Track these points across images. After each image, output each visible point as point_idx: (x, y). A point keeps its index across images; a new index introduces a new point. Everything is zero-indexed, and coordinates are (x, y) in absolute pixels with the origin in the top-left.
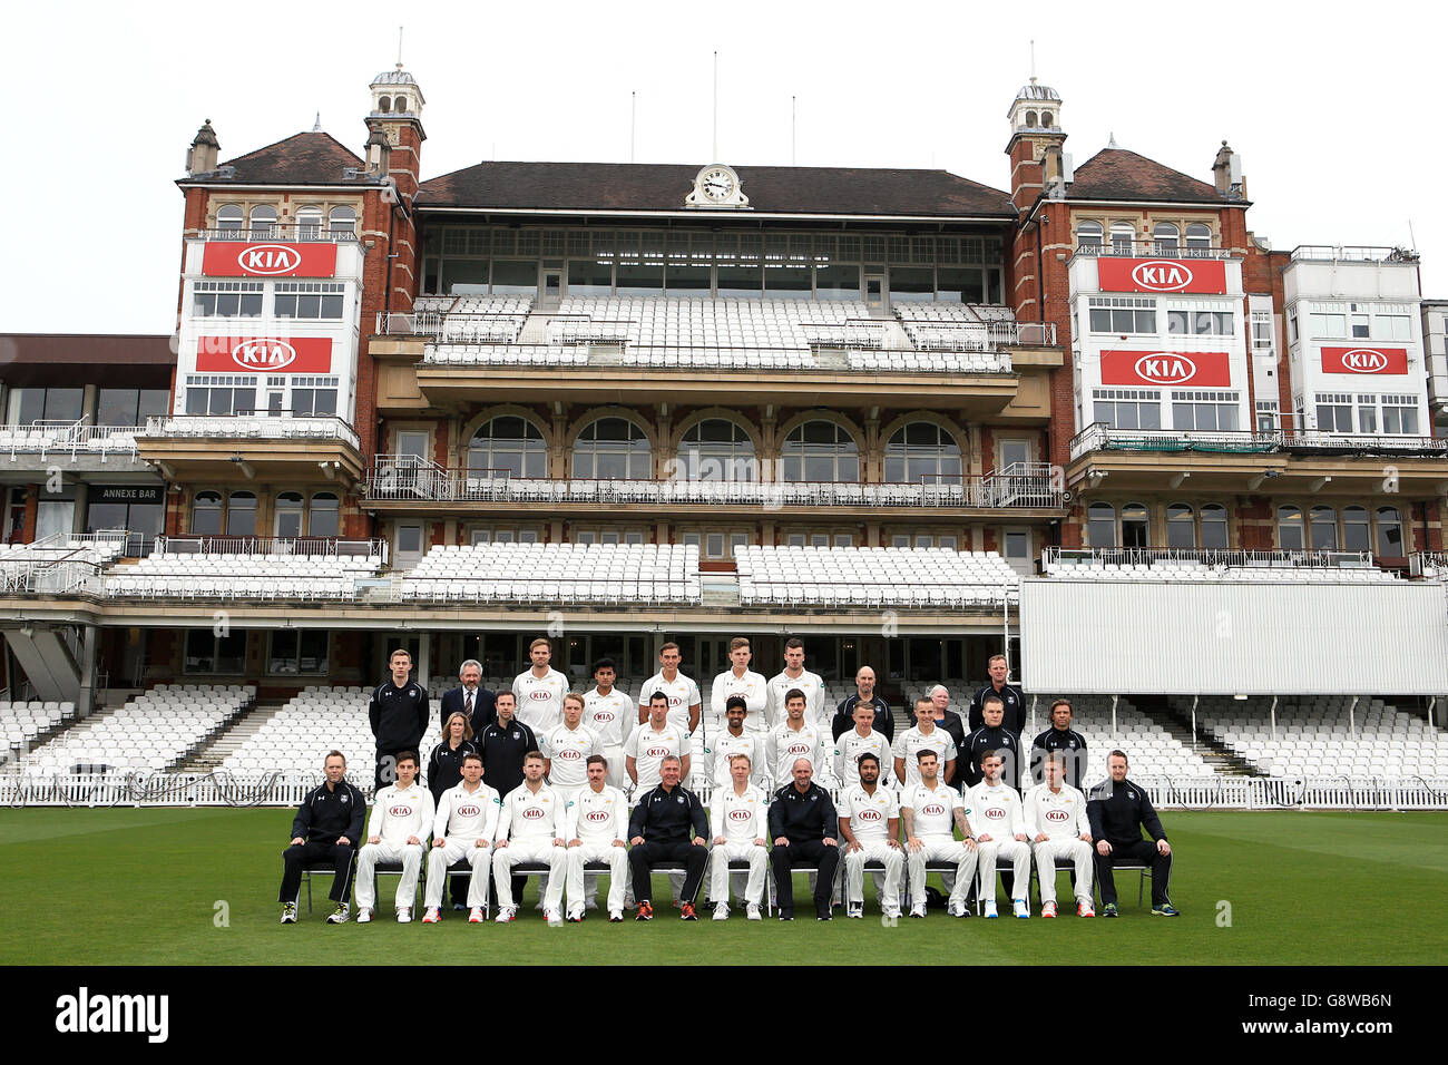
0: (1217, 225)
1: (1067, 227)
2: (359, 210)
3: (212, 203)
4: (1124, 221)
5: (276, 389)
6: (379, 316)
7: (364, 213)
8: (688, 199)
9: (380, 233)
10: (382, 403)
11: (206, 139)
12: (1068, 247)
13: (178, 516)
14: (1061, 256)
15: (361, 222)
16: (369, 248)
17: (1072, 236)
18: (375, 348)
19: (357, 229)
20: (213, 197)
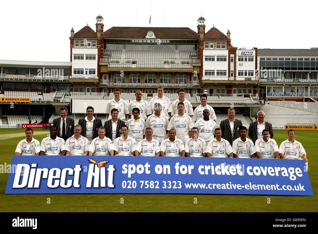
0: (226, 43)
1: (203, 44)
2: (96, 42)
3: (74, 41)
4: (212, 43)
5: (86, 70)
6: (101, 59)
7: (98, 42)
8: (146, 37)
9: (100, 46)
10: (101, 72)
11: (72, 31)
12: (203, 47)
13: (72, 88)
14: (202, 49)
15: (97, 44)
16: (98, 48)
17: (204, 45)
18: (100, 64)
19: (96, 45)
20: (74, 40)
